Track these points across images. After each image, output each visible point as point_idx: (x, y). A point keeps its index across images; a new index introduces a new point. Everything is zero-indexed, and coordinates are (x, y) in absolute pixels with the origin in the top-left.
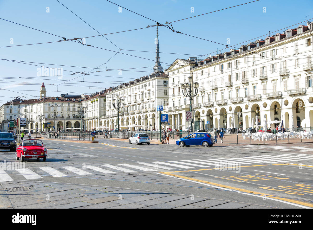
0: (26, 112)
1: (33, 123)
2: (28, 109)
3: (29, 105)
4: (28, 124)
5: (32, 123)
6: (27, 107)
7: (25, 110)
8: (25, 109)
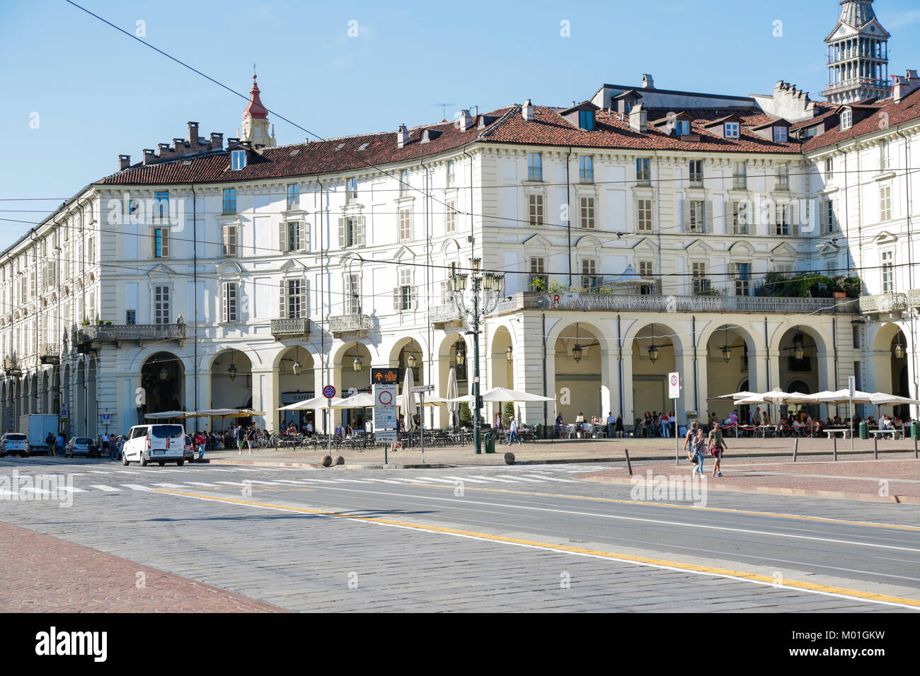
0: (292, 248)
1: (370, 347)
2: (309, 219)
3: (322, 187)
4: (316, 357)
5: (351, 343)
6: (302, 207)
7: (286, 232)
8: (281, 219)
